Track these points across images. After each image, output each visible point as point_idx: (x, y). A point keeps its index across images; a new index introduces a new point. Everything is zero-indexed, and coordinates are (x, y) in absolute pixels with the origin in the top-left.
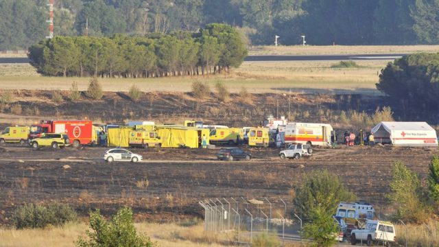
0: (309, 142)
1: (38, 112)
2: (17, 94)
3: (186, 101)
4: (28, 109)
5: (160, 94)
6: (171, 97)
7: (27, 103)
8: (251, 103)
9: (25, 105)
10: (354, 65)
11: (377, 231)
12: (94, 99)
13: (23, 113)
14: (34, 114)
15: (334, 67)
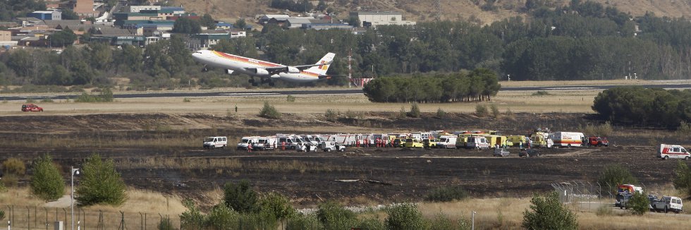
0: (569, 144)
1: (381, 126)
2: (366, 114)
3: (473, 118)
4: (375, 125)
5: (456, 114)
6: (463, 115)
7: (374, 120)
8: (514, 119)
9: (373, 121)
10: (547, 94)
11: (671, 203)
12: (415, 117)
13: (372, 126)
14: (379, 127)
15: (534, 95)
